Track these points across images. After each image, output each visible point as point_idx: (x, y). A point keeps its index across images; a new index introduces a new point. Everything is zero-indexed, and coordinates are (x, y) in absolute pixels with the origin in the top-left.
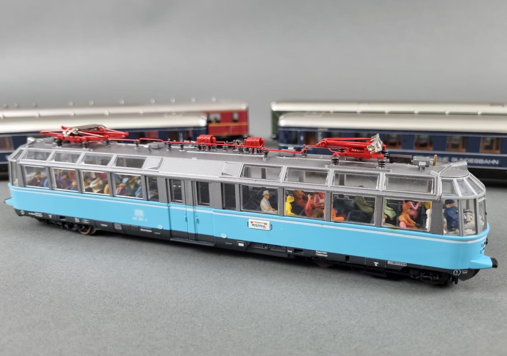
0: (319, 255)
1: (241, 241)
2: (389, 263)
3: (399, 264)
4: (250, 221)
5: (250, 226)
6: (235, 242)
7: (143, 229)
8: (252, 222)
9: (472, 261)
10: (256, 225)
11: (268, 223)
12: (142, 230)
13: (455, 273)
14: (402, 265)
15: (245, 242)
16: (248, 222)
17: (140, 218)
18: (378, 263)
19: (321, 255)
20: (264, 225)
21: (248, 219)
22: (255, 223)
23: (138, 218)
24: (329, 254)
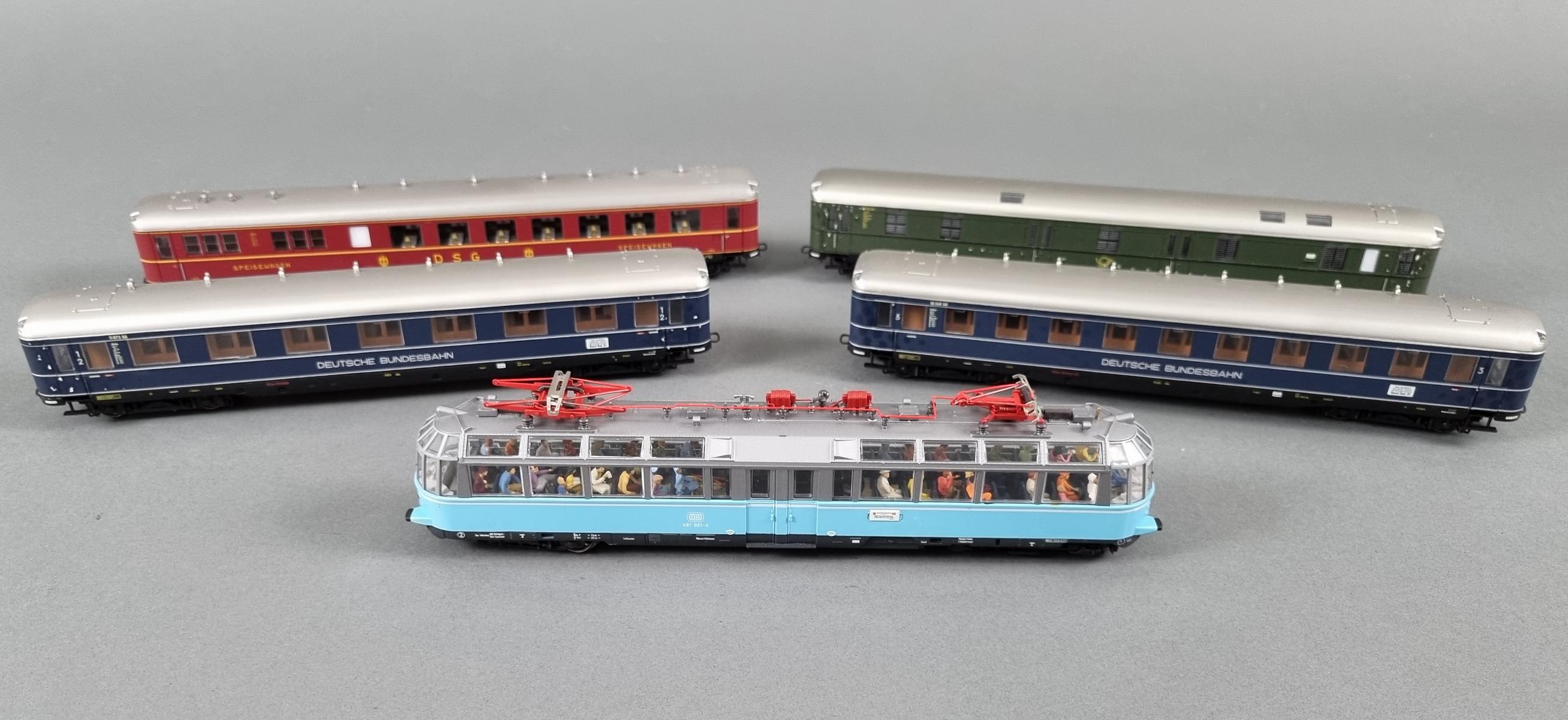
0: (962, 542)
1: (856, 538)
2: (1047, 541)
3: (1059, 542)
4: (872, 512)
5: (872, 518)
6: (848, 539)
7: (699, 537)
8: (874, 514)
9: (1137, 527)
10: (881, 517)
11: (898, 512)
12: (697, 538)
13: (1120, 543)
14: (1062, 542)
15: (862, 538)
16: (868, 515)
17: (697, 523)
18: (1034, 543)
19: (965, 542)
20: (892, 515)
21: (869, 510)
22: (880, 515)
23: (693, 524)
24: (974, 539)
